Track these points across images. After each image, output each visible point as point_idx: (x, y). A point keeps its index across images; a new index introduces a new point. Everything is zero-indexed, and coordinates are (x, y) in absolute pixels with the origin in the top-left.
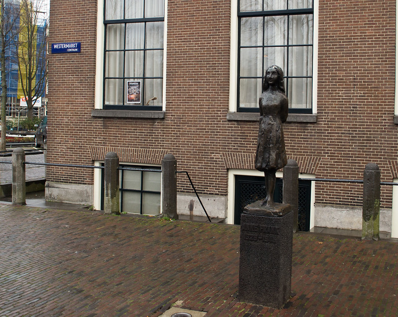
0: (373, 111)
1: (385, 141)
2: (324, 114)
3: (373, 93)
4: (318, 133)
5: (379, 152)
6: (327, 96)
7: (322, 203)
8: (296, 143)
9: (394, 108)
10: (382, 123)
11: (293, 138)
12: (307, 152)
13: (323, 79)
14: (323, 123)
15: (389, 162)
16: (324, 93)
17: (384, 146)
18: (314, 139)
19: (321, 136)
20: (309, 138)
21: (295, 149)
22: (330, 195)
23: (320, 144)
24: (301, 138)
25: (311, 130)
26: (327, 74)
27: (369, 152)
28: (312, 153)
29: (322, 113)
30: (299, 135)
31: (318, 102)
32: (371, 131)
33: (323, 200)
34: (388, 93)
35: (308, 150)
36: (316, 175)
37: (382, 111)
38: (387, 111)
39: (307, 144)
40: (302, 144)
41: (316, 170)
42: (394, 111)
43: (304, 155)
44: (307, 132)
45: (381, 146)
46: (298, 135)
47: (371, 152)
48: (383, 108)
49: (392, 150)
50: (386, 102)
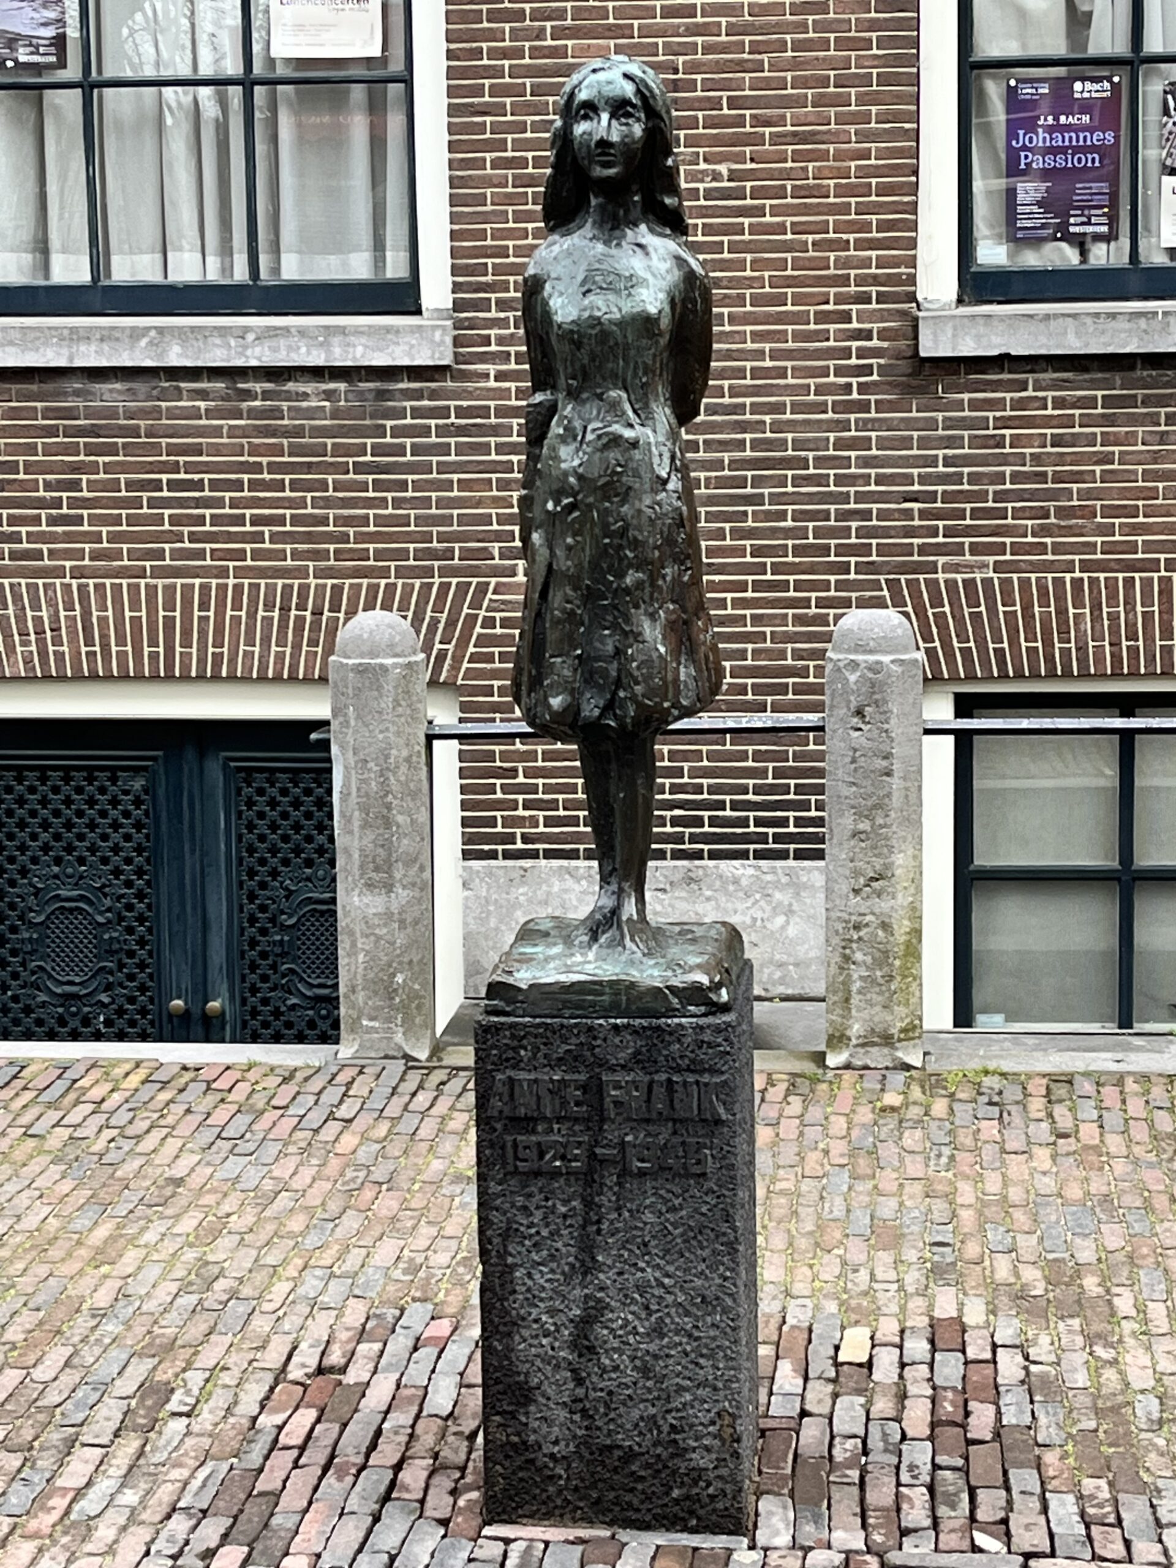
0: (791, 282)
1: (866, 462)
2: (493, 314)
3: (787, 175)
4: (461, 431)
5: (833, 533)
6: (510, 199)
7: (508, 855)
8: (328, 503)
9: (912, 262)
10: (846, 353)
11: (309, 467)
12: (403, 555)
13: (478, 91)
14: (492, 369)
15: (893, 585)
16: (489, 182)
17: (860, 497)
18: (443, 468)
19: (485, 449)
20: (411, 468)
21: (330, 538)
22: (553, 805)
23: (479, 503)
24: (359, 468)
25: (417, 413)
26: (505, 54)
27: (774, 533)
28: (433, 555)
29: (485, 305)
30: (348, 451)
31: (454, 235)
32: (779, 408)
33: (510, 839)
34: (877, 172)
35: (410, 538)
36: (461, 690)
37: (845, 281)
38: (876, 280)
39: (398, 503)
40: (369, 503)
41: (457, 660)
42: (912, 280)
43: (384, 573)
44: (397, 432)
45: (845, 498)
46: (338, 450)
47: (788, 533)
48: (846, 264)
49: (908, 514)
50: (866, 227)
